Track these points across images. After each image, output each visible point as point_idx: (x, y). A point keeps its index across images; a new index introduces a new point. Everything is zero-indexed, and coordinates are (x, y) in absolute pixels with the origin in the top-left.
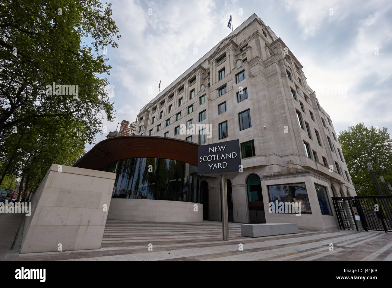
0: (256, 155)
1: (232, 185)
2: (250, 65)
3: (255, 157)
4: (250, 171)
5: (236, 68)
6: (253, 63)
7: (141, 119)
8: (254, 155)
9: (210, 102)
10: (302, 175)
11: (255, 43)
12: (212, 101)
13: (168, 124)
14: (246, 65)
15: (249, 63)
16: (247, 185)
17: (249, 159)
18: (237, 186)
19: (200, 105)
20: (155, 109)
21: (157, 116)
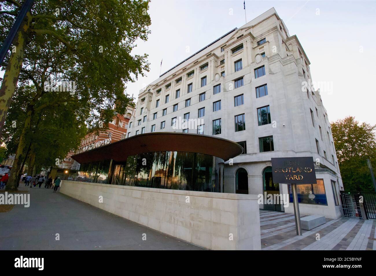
0: (274, 150)
1: (248, 175)
2: (270, 61)
3: (273, 151)
4: (267, 164)
5: (255, 63)
6: (273, 60)
7: (143, 100)
8: (273, 150)
9: (225, 92)
10: (321, 172)
11: (273, 38)
12: (227, 92)
13: (176, 110)
14: (266, 61)
15: (268, 59)
16: (263, 176)
17: (268, 154)
18: (253, 176)
19: (214, 94)
20: (159, 91)
21: (163, 99)
